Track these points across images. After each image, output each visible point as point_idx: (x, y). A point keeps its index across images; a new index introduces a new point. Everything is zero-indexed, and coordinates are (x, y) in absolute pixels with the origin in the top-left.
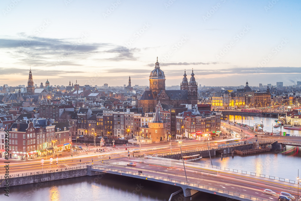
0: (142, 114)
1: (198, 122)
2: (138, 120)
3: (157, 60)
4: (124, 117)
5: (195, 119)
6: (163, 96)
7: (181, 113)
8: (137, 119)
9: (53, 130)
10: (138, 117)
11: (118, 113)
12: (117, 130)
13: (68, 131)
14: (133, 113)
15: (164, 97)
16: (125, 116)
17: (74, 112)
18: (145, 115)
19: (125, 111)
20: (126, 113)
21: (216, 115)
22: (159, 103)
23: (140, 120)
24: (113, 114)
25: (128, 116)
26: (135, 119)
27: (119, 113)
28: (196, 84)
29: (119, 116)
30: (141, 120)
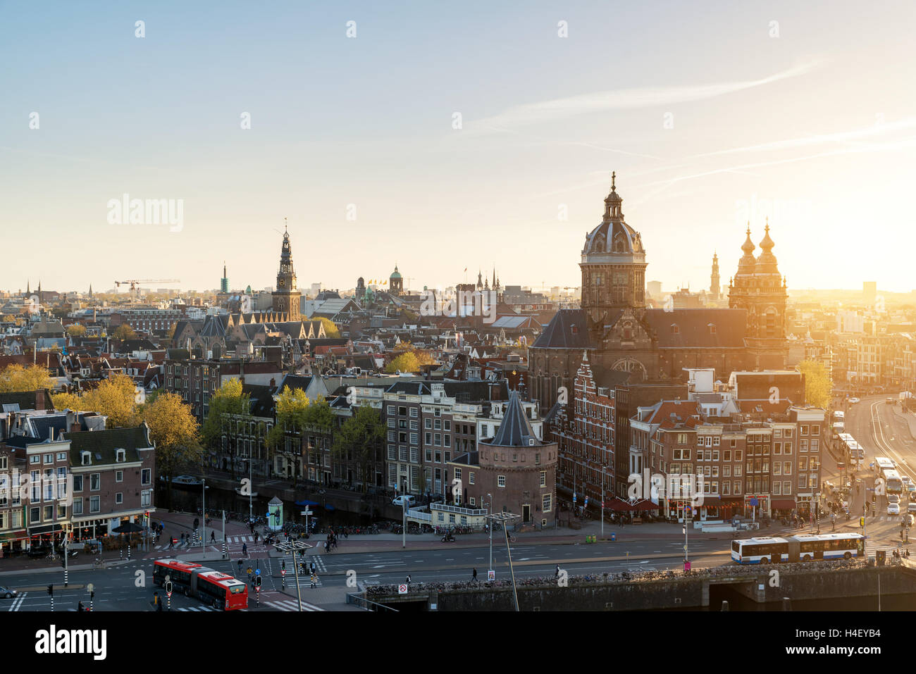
0: (484, 405)
1: (705, 449)
2: (469, 429)
3: (614, 188)
4: (421, 414)
5: (693, 437)
6: (627, 332)
7: (648, 410)
8: (465, 427)
9: (64, 458)
10: (465, 417)
11: (401, 397)
12: (399, 467)
13: (138, 464)
14: (451, 401)
15: (628, 338)
16: (424, 411)
17: (268, 388)
18: (493, 412)
19: (427, 392)
20: (427, 399)
21: (799, 424)
22: (585, 363)
23: (473, 428)
24: (385, 403)
25: (432, 411)
26: (457, 426)
27: (404, 398)
28: (777, 284)
29: (403, 411)
30: (479, 431)
